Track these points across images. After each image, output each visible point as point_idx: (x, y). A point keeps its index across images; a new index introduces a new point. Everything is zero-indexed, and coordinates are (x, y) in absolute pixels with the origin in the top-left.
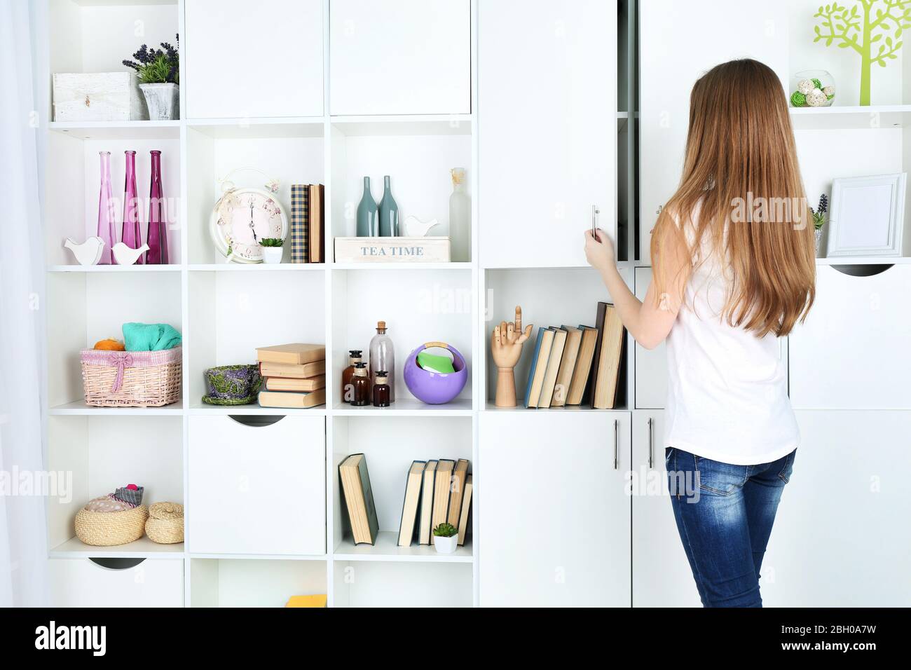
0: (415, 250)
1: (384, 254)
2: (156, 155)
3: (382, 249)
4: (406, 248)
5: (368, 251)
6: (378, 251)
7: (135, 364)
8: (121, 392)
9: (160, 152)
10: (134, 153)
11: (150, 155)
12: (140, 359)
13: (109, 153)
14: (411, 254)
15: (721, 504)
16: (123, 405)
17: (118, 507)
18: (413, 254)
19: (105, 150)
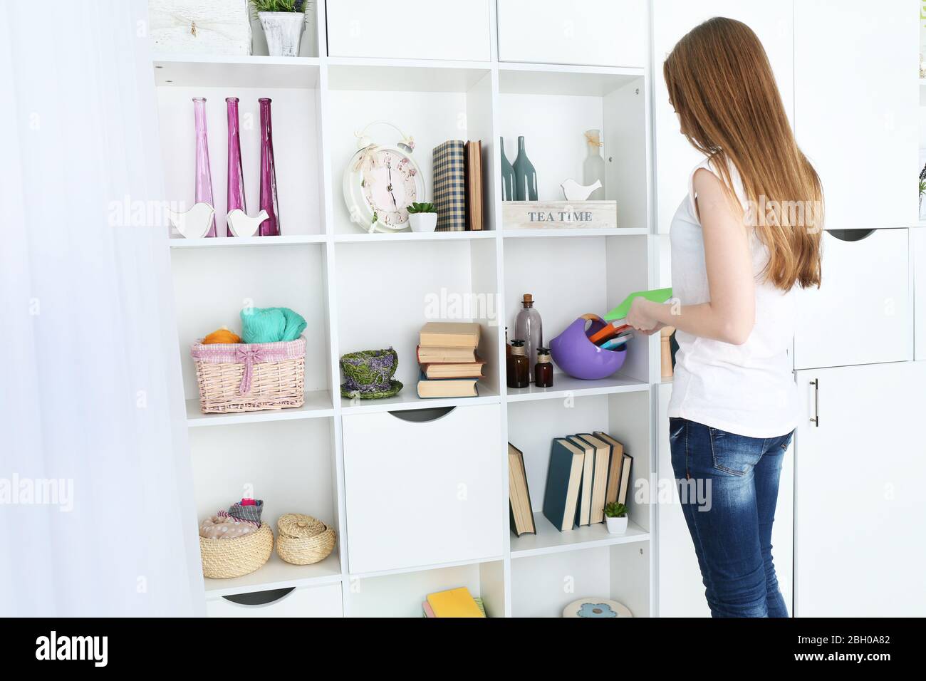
0: (584, 215)
1: (552, 220)
2: (266, 105)
3: (550, 214)
4: (575, 213)
5: (536, 217)
6: (546, 216)
7: (266, 359)
8: (249, 394)
9: (270, 101)
10: (237, 100)
11: (259, 104)
12: (274, 353)
13: (204, 100)
14: (579, 219)
15: (735, 485)
16: (252, 409)
17: (246, 530)
18: (581, 220)
19: (200, 96)
